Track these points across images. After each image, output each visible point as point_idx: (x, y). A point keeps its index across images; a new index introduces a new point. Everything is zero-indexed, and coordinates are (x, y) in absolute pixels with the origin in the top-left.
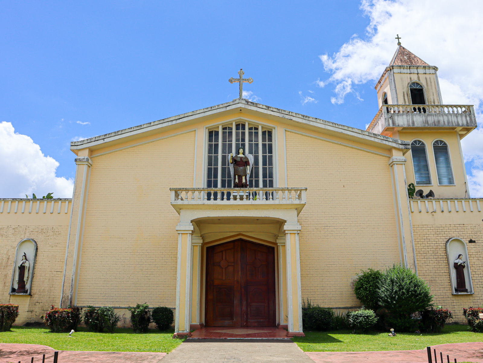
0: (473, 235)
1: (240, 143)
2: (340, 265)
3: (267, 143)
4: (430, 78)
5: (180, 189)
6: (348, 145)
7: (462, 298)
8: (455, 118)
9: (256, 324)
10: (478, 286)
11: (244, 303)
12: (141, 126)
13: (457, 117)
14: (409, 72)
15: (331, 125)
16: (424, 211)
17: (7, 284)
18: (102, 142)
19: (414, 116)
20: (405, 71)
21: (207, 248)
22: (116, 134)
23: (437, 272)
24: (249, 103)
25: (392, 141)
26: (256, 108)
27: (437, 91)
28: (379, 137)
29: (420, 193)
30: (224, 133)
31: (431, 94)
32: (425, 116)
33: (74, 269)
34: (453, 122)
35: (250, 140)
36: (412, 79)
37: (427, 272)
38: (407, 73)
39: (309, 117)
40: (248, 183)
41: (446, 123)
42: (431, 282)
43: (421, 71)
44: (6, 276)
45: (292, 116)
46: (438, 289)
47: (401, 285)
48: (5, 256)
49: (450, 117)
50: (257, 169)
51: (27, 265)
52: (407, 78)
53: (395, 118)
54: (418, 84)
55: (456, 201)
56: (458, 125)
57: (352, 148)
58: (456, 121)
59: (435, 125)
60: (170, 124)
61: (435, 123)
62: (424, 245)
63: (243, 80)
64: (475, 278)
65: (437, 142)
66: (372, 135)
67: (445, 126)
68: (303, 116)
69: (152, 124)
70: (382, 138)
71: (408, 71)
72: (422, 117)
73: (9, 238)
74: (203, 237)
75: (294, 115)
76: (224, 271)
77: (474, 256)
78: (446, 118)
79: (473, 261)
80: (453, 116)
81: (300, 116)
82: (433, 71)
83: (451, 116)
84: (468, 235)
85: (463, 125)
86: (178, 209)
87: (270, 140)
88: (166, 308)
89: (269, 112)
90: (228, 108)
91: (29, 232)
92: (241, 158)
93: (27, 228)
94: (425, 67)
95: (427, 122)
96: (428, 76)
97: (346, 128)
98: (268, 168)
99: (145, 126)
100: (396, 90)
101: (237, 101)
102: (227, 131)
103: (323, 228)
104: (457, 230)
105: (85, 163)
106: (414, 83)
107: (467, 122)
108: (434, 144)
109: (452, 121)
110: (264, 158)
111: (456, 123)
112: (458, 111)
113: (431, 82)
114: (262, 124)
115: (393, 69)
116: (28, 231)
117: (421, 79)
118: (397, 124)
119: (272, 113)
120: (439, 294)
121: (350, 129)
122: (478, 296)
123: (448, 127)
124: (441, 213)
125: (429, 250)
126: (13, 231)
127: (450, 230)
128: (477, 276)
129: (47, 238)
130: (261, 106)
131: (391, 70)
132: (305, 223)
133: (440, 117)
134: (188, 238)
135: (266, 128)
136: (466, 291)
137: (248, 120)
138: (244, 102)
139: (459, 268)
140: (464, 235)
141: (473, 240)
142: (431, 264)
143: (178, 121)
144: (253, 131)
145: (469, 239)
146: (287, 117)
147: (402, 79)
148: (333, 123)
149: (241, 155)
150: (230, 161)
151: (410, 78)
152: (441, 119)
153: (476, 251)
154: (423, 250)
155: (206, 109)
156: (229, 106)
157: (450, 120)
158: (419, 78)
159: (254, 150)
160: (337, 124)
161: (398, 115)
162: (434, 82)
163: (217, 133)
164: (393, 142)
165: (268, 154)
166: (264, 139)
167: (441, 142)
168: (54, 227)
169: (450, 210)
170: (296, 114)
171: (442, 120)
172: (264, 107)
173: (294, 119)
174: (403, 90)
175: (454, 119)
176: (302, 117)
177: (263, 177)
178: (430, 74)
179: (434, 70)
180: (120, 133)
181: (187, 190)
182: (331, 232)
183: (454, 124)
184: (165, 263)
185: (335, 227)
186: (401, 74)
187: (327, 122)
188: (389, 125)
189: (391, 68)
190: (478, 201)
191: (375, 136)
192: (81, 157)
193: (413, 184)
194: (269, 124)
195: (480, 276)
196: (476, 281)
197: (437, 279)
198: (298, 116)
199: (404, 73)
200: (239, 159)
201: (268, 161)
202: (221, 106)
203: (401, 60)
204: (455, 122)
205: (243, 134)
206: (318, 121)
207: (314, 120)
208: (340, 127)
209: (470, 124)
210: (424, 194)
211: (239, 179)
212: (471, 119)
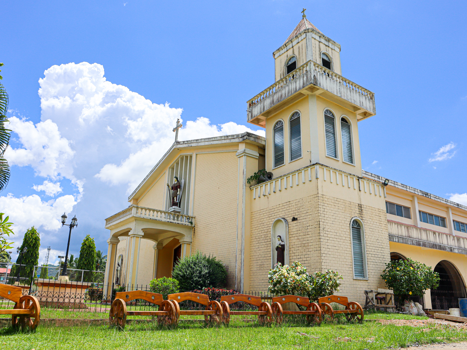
0: (296, 211)
4: (302, 45)
13: (296, 82)
16: (262, 195)
20: (283, 51)
21: (175, 250)
23: (265, 256)
40: (177, 201)
43: (295, 42)
46: (265, 273)
49: (290, 86)
52: (285, 57)
53: (253, 111)
54: (293, 57)
58: (295, 87)
65: (293, 115)
71: (285, 50)
77: (295, 235)
84: (293, 212)
92: (174, 184)
94: (297, 37)
96: (300, 44)
97: (214, 139)
104: (284, 209)
106: (290, 58)
107: (304, 83)
108: (291, 119)
113: (302, 49)
117: (295, 51)
118: (254, 116)
124: (274, 194)
125: (262, 234)
128: (296, 257)
141: (296, 217)
142: (262, 249)
147: (281, 62)
149: (176, 182)
151: (287, 56)
153: (297, 229)
154: (258, 235)
156: (171, 149)
157: (290, 89)
158: (293, 51)
161: (255, 107)
164: (237, 138)
167: (297, 113)
169: (280, 189)
171: (284, 93)
175: (293, 86)
178: (302, 40)
186: (280, 57)
188: (249, 119)
197: (265, 263)
199: (283, 54)
200: (173, 186)
204: (293, 89)
208: (211, 140)
209: (305, 85)
211: (173, 200)
212: (307, 78)
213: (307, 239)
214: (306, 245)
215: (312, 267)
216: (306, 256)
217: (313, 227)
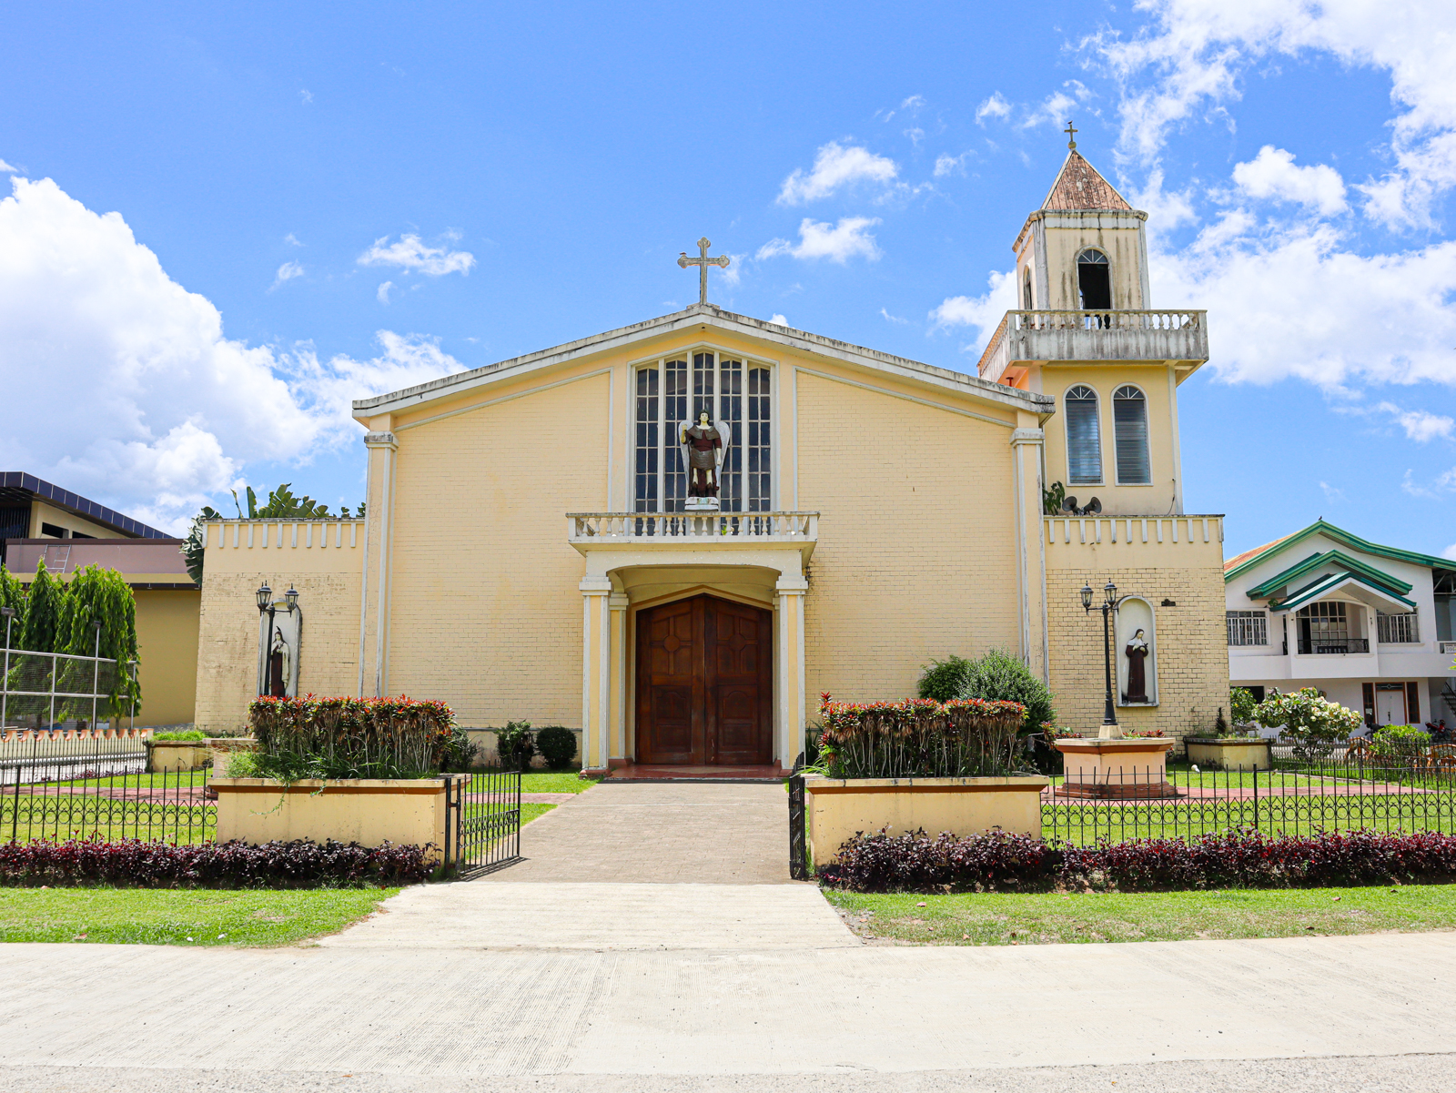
0: (1172, 590)
1: (704, 395)
2: (899, 649)
3: (759, 395)
4: (1126, 239)
5: (585, 515)
6: (925, 402)
7: (1137, 714)
8: (1164, 339)
9: (734, 759)
10: (1171, 691)
11: (712, 719)
12: (496, 365)
13: (1167, 338)
14: (1080, 226)
15: (891, 361)
16: (1075, 541)
17: (249, 688)
18: (417, 400)
19: (1074, 336)
20: (1072, 222)
21: (639, 613)
22: (447, 383)
23: (1090, 662)
24: (721, 315)
25: (1017, 395)
26: (735, 324)
27: (1139, 269)
28: (990, 388)
29: (1072, 504)
30: (670, 375)
31: (1126, 277)
32: (1097, 336)
33: (379, 658)
34: (1158, 348)
35: (725, 391)
36: (1086, 242)
37: (1071, 662)
38: (1075, 229)
39: (845, 345)
40: (718, 484)
41: (1142, 352)
42: (1077, 682)
43: (1107, 222)
44: (245, 672)
45: (809, 341)
46: (1090, 696)
47: (993, 689)
48: (238, 634)
49: (1152, 338)
50: (738, 453)
51: (284, 650)
52: (1075, 239)
53: (1032, 342)
54: (1098, 253)
55: (1144, 521)
56: (1168, 356)
57: (936, 408)
58: (1164, 346)
59: (1118, 356)
60: (557, 360)
61: (1118, 352)
62: (1070, 610)
63: (708, 260)
64: (1166, 676)
65: (1123, 390)
66: (977, 384)
67: (1139, 359)
68: (834, 342)
69: (519, 362)
70: (996, 389)
71: (1078, 223)
72: (1092, 337)
73: (242, 599)
74: (629, 593)
75: (815, 340)
76: (671, 657)
77: (1170, 632)
78: (1142, 340)
79: (1166, 642)
80: (1158, 336)
81: (827, 343)
82: (1133, 222)
83: (1155, 335)
84: (1163, 590)
85: (1177, 357)
86: (584, 550)
87: (766, 388)
88: (562, 729)
89: (762, 334)
90: (677, 326)
91: (281, 586)
92: (704, 432)
93: (276, 578)
94: (1116, 214)
95: (1100, 349)
96: (1121, 234)
97: (921, 368)
98: (760, 450)
99: (505, 366)
100: (1047, 269)
101: (696, 310)
102: (676, 370)
103: (868, 573)
104: (1140, 581)
105: (385, 445)
106: (1091, 250)
107: (1188, 350)
108: (1116, 395)
109: (1155, 347)
110: (753, 427)
111: (1165, 352)
112: (1171, 324)
113: (1128, 250)
114: (749, 357)
115: (1044, 218)
116: (279, 584)
117: (1105, 242)
118: (1035, 355)
119: (769, 336)
120: (1091, 706)
121: (930, 371)
122: (1168, 709)
123: (1146, 359)
124: (1112, 545)
125: (1080, 619)
126: (250, 583)
127: (1125, 581)
128: (1171, 671)
129: (319, 597)
130: (745, 321)
131: (1040, 220)
132: (832, 564)
133: (1129, 339)
134: (602, 605)
135: (758, 364)
136: (1145, 700)
137: (719, 347)
138: (709, 311)
139: (1137, 657)
140: (1154, 590)
141: (1171, 600)
142: (1080, 648)
143: (574, 355)
144: (731, 369)
145: (1163, 600)
146: (799, 344)
147: (1062, 243)
148: (895, 357)
149: (704, 426)
150: (683, 438)
151: (1082, 240)
152: (1132, 341)
153: (1175, 623)
154: (1066, 619)
155: (631, 327)
156: (679, 320)
157: (1152, 345)
158: (1101, 239)
159: (731, 410)
160: (904, 360)
161: (1039, 335)
162: (1136, 249)
163: (654, 374)
164: (1018, 397)
165: (760, 421)
166: (752, 388)
167: (1133, 389)
168: (332, 576)
169: (1129, 540)
170: (818, 337)
171: (1134, 346)
172: (752, 323)
173: (814, 348)
174: (1063, 268)
175: (1160, 342)
176: (831, 345)
177: (750, 470)
178: (1127, 228)
179: (1136, 221)
180: (453, 381)
181: (597, 516)
182: (884, 583)
183: (1159, 354)
184: (557, 644)
185: (892, 573)
186: (1062, 231)
187: (882, 356)
188: (1018, 356)
189: (1041, 216)
190: (1190, 521)
191: (981, 385)
192: (378, 434)
193: (1060, 484)
194: (763, 358)
195: (1176, 671)
196: (1167, 681)
197: (1090, 677)
198: (823, 342)
199: (1069, 228)
200: (699, 436)
201: (761, 434)
202: (662, 321)
203: (1068, 193)
204: (1161, 349)
205: (710, 375)
206: (865, 353)
207: (855, 351)
208: (910, 365)
209: (1193, 355)
210: (1081, 505)
211: (699, 476)
212: (1197, 342)
213: (1197, 642)
214: (1196, 651)
215: (1210, 689)
216: (1195, 671)
217: (1213, 623)
